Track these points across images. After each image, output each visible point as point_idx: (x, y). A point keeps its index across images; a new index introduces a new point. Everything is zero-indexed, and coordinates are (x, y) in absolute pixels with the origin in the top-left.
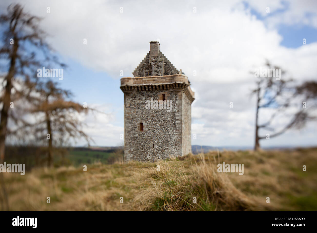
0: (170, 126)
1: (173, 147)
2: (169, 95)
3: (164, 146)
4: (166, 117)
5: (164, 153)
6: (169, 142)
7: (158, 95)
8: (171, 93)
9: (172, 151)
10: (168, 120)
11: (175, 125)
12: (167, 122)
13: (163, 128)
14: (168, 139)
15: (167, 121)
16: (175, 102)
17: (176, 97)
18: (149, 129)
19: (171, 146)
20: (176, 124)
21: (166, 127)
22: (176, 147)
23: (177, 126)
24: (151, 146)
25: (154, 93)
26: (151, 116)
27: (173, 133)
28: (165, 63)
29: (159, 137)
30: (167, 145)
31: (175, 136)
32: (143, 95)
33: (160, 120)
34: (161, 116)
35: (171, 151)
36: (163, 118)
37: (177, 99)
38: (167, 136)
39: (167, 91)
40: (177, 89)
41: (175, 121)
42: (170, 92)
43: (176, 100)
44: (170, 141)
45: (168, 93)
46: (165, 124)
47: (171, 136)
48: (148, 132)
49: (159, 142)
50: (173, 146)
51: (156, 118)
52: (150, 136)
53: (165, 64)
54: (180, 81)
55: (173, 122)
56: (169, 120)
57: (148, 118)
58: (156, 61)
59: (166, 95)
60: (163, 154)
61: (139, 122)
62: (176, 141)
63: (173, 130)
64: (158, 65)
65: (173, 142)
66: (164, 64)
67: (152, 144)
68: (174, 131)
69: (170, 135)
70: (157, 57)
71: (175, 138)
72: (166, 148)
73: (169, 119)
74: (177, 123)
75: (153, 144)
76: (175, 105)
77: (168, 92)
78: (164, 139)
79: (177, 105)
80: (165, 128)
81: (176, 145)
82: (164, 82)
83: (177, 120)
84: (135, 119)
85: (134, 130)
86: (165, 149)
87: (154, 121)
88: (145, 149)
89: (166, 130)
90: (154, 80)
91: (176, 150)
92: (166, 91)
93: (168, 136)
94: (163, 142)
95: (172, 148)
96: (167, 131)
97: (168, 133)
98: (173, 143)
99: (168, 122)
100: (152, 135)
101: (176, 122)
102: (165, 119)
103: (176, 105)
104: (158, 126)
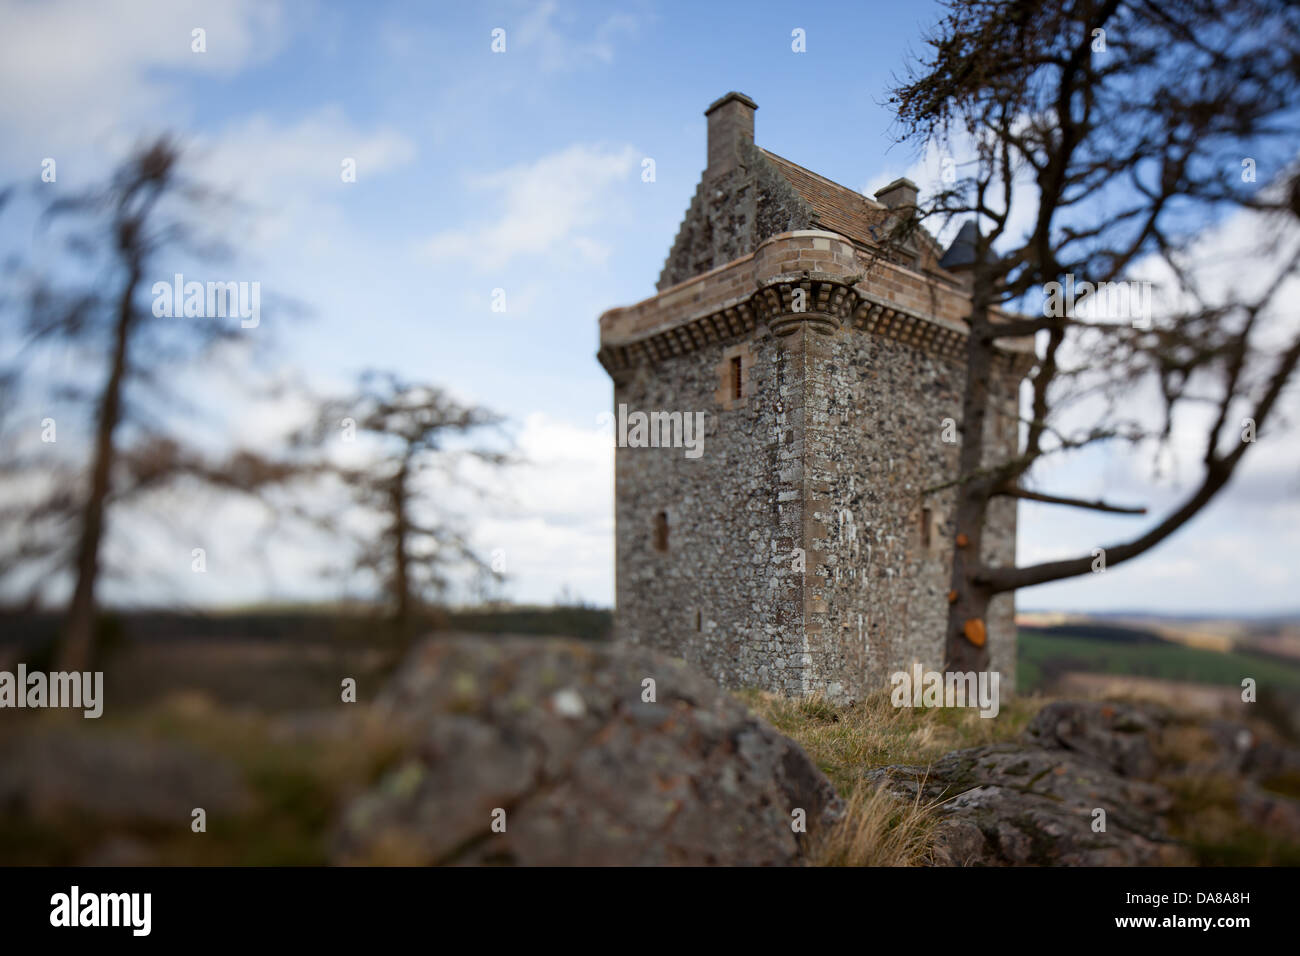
0: (758, 522)
1: (770, 629)
2: (756, 360)
3: (736, 624)
4: (744, 474)
5: (736, 660)
6: (754, 605)
7: (718, 366)
8: (762, 344)
9: (766, 649)
10: (750, 492)
11: (778, 513)
12: (746, 502)
13: (732, 533)
14: (751, 588)
15: (745, 498)
16: (778, 390)
17: (781, 365)
18: (688, 540)
19: (759, 624)
20: (780, 507)
21: (744, 529)
22: (781, 629)
23: (785, 520)
24: (693, 624)
25: (704, 361)
26: (693, 478)
27: (768, 555)
28: (764, 197)
29: (720, 579)
30: (747, 619)
31: (778, 573)
32: (668, 381)
33: (724, 493)
34: (726, 475)
35: (761, 648)
36: (733, 483)
37: (785, 371)
38: (747, 573)
39: (746, 339)
40: (778, 319)
41: (777, 496)
42: (758, 344)
43: (781, 377)
44: (756, 597)
45: (749, 347)
46: (740, 514)
47: (761, 571)
48: (683, 556)
49: (719, 606)
50: (768, 626)
51: (709, 487)
52: (690, 573)
53: (763, 201)
54: (784, 270)
55: (770, 501)
56: (754, 491)
57: (684, 488)
58: (726, 198)
59: (744, 363)
60: (733, 664)
61: (655, 511)
62: (782, 599)
63: (768, 543)
64: (732, 218)
65: (769, 603)
66: (760, 199)
67: (696, 613)
68: (774, 544)
69: (757, 566)
70: (731, 175)
71: (774, 583)
72: (742, 635)
73: (754, 484)
74: (785, 504)
75: (699, 616)
76: (776, 409)
77: (751, 343)
78: (735, 588)
79: (783, 405)
80: (740, 530)
81: (779, 621)
82: (728, 296)
83: (785, 484)
84: (643, 500)
85: (642, 548)
86: (737, 638)
87: (701, 500)
88: (673, 639)
89: (744, 540)
90: (696, 298)
91: (779, 648)
92: (742, 341)
93: (749, 572)
94: (732, 605)
95: (766, 633)
96: (749, 548)
97: (752, 556)
98: (767, 607)
99: (753, 501)
100: (694, 570)
101: (782, 497)
102: (739, 486)
103: (780, 409)
104: (715, 522)
